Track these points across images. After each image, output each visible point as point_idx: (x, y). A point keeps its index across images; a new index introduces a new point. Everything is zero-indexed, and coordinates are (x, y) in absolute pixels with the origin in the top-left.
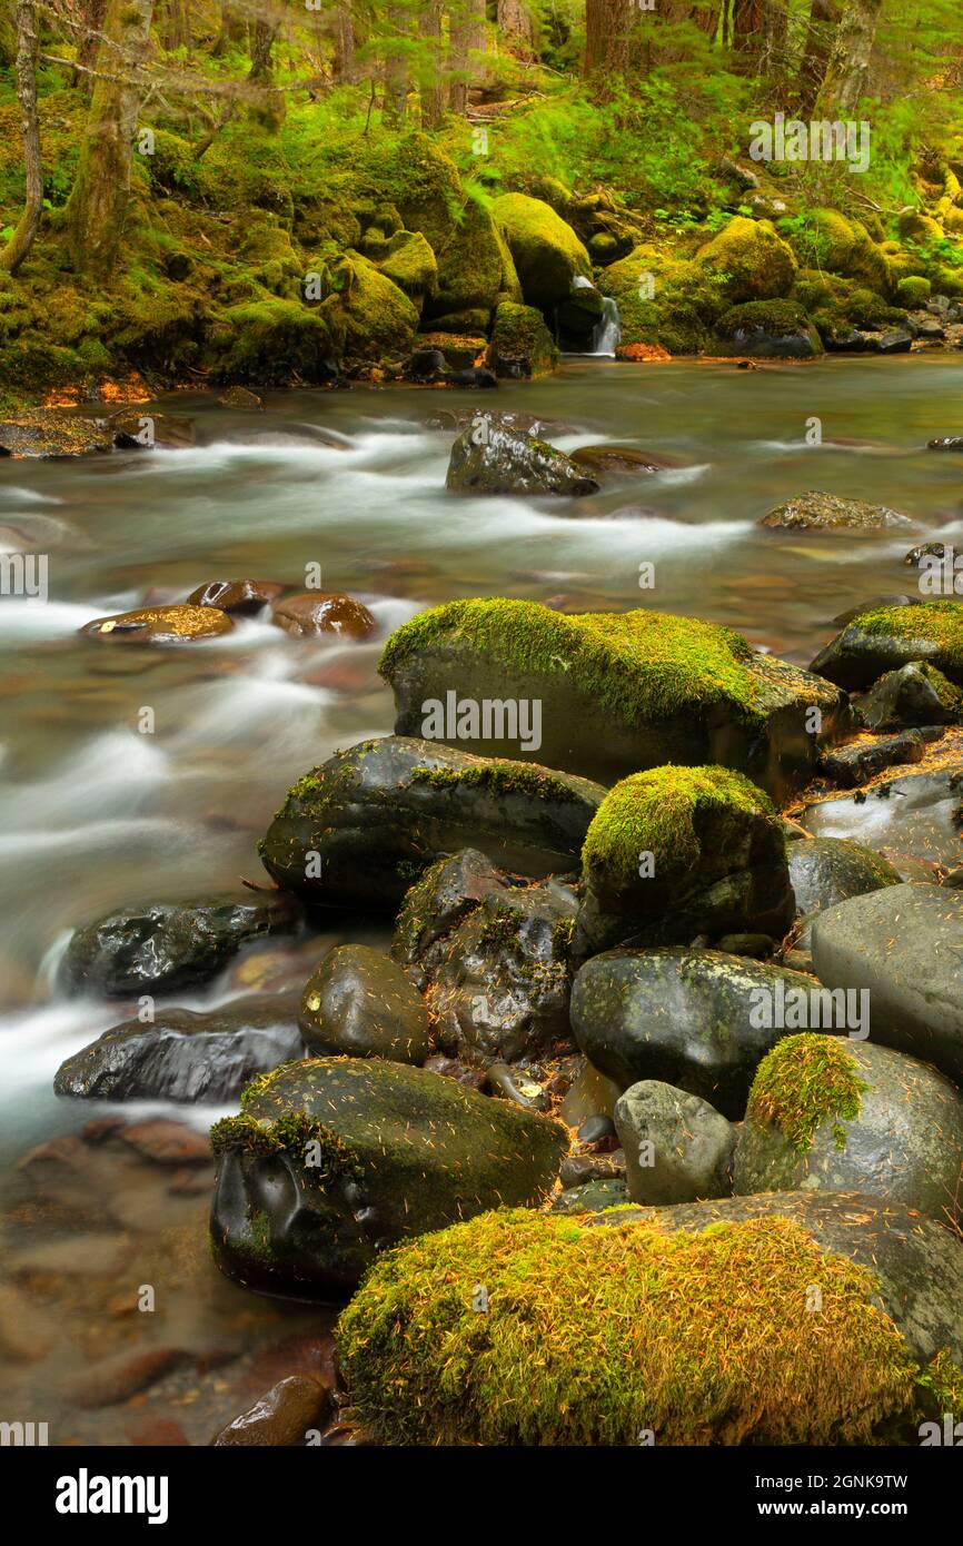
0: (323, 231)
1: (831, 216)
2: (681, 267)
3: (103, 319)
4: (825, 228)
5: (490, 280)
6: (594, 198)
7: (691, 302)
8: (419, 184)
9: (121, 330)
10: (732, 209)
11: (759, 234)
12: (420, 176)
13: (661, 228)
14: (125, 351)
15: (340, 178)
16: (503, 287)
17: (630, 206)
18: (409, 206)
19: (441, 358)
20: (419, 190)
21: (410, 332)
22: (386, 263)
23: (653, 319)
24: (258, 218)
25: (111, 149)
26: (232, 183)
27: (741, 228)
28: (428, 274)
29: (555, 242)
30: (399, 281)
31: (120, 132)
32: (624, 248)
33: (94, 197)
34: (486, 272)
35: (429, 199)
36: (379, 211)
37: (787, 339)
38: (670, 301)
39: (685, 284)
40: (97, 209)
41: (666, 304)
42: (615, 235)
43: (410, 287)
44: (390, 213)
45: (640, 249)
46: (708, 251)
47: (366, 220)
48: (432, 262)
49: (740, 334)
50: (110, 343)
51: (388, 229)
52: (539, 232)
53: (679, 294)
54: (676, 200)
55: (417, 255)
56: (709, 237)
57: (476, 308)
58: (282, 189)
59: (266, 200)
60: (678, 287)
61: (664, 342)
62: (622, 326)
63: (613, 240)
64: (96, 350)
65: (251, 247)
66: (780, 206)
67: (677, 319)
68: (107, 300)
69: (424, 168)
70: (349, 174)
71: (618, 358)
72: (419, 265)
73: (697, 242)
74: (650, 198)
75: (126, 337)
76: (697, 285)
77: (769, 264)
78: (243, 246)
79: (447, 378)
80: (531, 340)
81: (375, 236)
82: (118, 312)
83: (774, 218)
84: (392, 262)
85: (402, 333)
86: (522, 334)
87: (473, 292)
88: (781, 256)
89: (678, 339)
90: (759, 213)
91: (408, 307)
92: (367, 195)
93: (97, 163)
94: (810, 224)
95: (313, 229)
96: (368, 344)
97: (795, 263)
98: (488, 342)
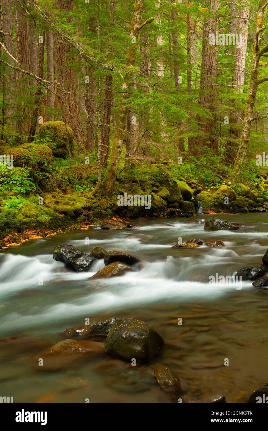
0: (145, 187)
1: (242, 185)
2: (214, 195)
3: (111, 205)
4: (241, 187)
5: (179, 197)
6: (192, 181)
7: (218, 202)
8: (163, 178)
9: (113, 207)
10: (220, 183)
11: (228, 188)
12: (163, 176)
13: (206, 187)
14: (114, 211)
15: (147, 177)
16: (181, 199)
17: (198, 183)
18: (161, 182)
19: (176, 212)
20: (163, 179)
21: (166, 208)
22: (158, 194)
23: (210, 206)
24: (134, 185)
25: (113, 171)
26: (127, 178)
27: (224, 187)
28: (168, 196)
29: (189, 190)
30: (161, 197)
31: (115, 168)
32: (199, 191)
33: (109, 181)
34: (177, 195)
35: (165, 181)
36: (155, 183)
37: (241, 209)
38: (213, 202)
39: (216, 198)
40: (109, 183)
41: (212, 202)
42: (197, 189)
43: (165, 199)
44: (157, 184)
45: (202, 192)
46: (217, 192)
47: (153, 185)
48: (168, 193)
49: (231, 208)
50: (112, 210)
51: (158, 187)
52: (185, 188)
53: (215, 200)
54: (208, 182)
55: (165, 192)
56: (217, 189)
57: (176, 203)
58: (137, 179)
59: (135, 181)
60: (214, 199)
61: (213, 210)
62: (203, 207)
63: (196, 190)
64: (110, 211)
65: (134, 191)
66: (230, 183)
67: (215, 205)
68: (110, 201)
69: (164, 175)
70: (149, 176)
71: (204, 214)
72: (166, 194)
73: (214, 190)
74: (202, 181)
75: (114, 208)
76: (218, 198)
77: (231, 195)
78: (132, 190)
79: (178, 216)
80: (193, 208)
81: (155, 188)
82: (113, 203)
83: (229, 185)
84: (160, 193)
85: (164, 208)
86: (191, 207)
87: (175, 199)
88: (233, 193)
89: (216, 210)
90: (226, 184)
91: (164, 202)
92: (153, 180)
93: (110, 174)
94: (237, 186)
95: (144, 187)
96: (157, 210)
97: (236, 195)
98: (181, 209)
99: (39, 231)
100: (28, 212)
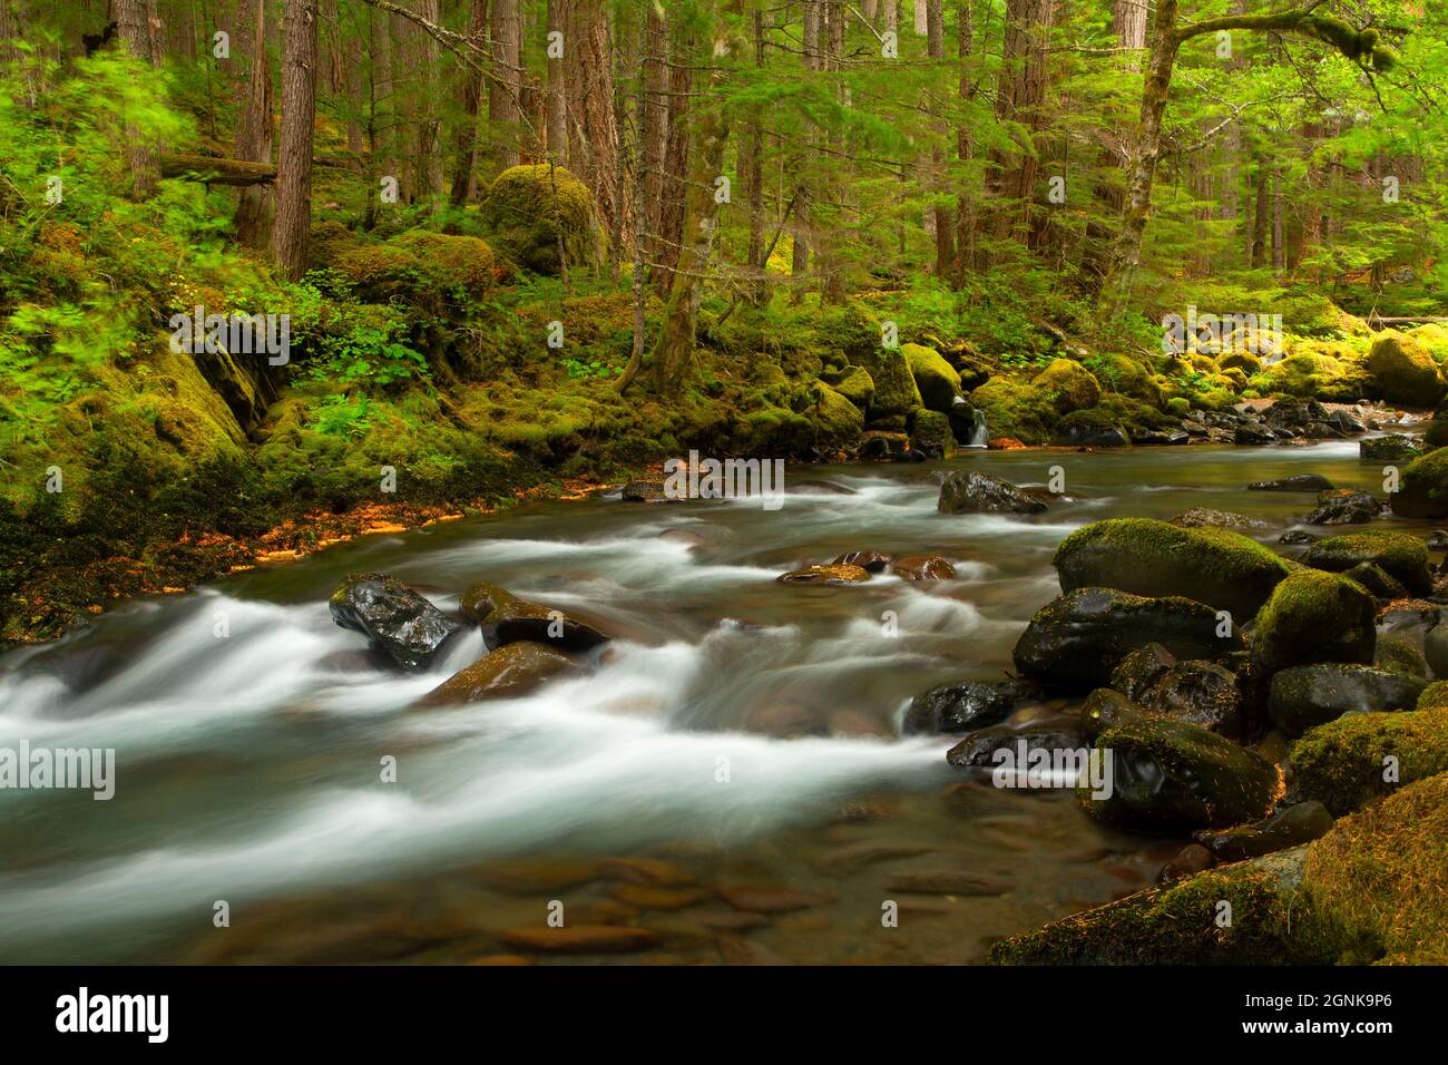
0: (799, 367)
1: (1122, 359)
2: (1026, 389)
3: (675, 422)
4: (1117, 365)
5: (907, 397)
6: (961, 347)
7: (1036, 412)
8: (859, 337)
9: (684, 428)
10: (1053, 352)
11: (1074, 369)
12: (859, 332)
13: (1006, 366)
14: (687, 442)
15: (808, 334)
16: (914, 401)
17: (983, 352)
18: (852, 351)
19: (887, 444)
20: (858, 340)
21: (859, 430)
22: (839, 387)
23: (1010, 423)
24: (761, 359)
25: (684, 317)
26: (741, 338)
27: (1061, 365)
28: (868, 392)
29: (944, 374)
30: (849, 397)
31: (690, 308)
32: (982, 378)
33: (672, 346)
34: (903, 392)
35: (865, 346)
36: (833, 354)
37: (1106, 434)
38: (1021, 411)
39: (1032, 400)
40: (673, 354)
41: (1018, 413)
42: (975, 370)
43: (858, 401)
44: (841, 355)
45: (993, 379)
46: (1040, 379)
47: (826, 360)
48: (872, 385)
49: (1074, 431)
50: (678, 437)
51: (839, 365)
52: (932, 367)
53: (1026, 407)
54: (1013, 348)
55: (861, 380)
56: (1039, 371)
57: (897, 414)
58: (774, 341)
59: (761, 347)
60: (1026, 402)
61: (1019, 437)
62: (989, 427)
63: (974, 373)
64: (670, 440)
65: (758, 377)
66: (1083, 352)
67: (1026, 423)
68: (676, 410)
69: (861, 327)
70: (814, 332)
71: (990, 447)
72: (863, 387)
73: (1032, 374)
74: (995, 347)
75: (687, 433)
76: (1038, 400)
77: (1082, 389)
78: (753, 375)
79: (891, 456)
80: (943, 432)
81: (831, 370)
82: (683, 417)
83: (1080, 359)
84: (845, 385)
85: (854, 430)
86: (937, 430)
87: (895, 404)
88: (1089, 383)
89: (1029, 436)
90: (1071, 355)
91: (857, 414)
92: (825, 344)
93: (675, 326)
94: (1106, 363)
95: (794, 366)
96: (833, 437)
97: (1099, 389)
98: (909, 436)
99: (404, 509)
100: (382, 445)
